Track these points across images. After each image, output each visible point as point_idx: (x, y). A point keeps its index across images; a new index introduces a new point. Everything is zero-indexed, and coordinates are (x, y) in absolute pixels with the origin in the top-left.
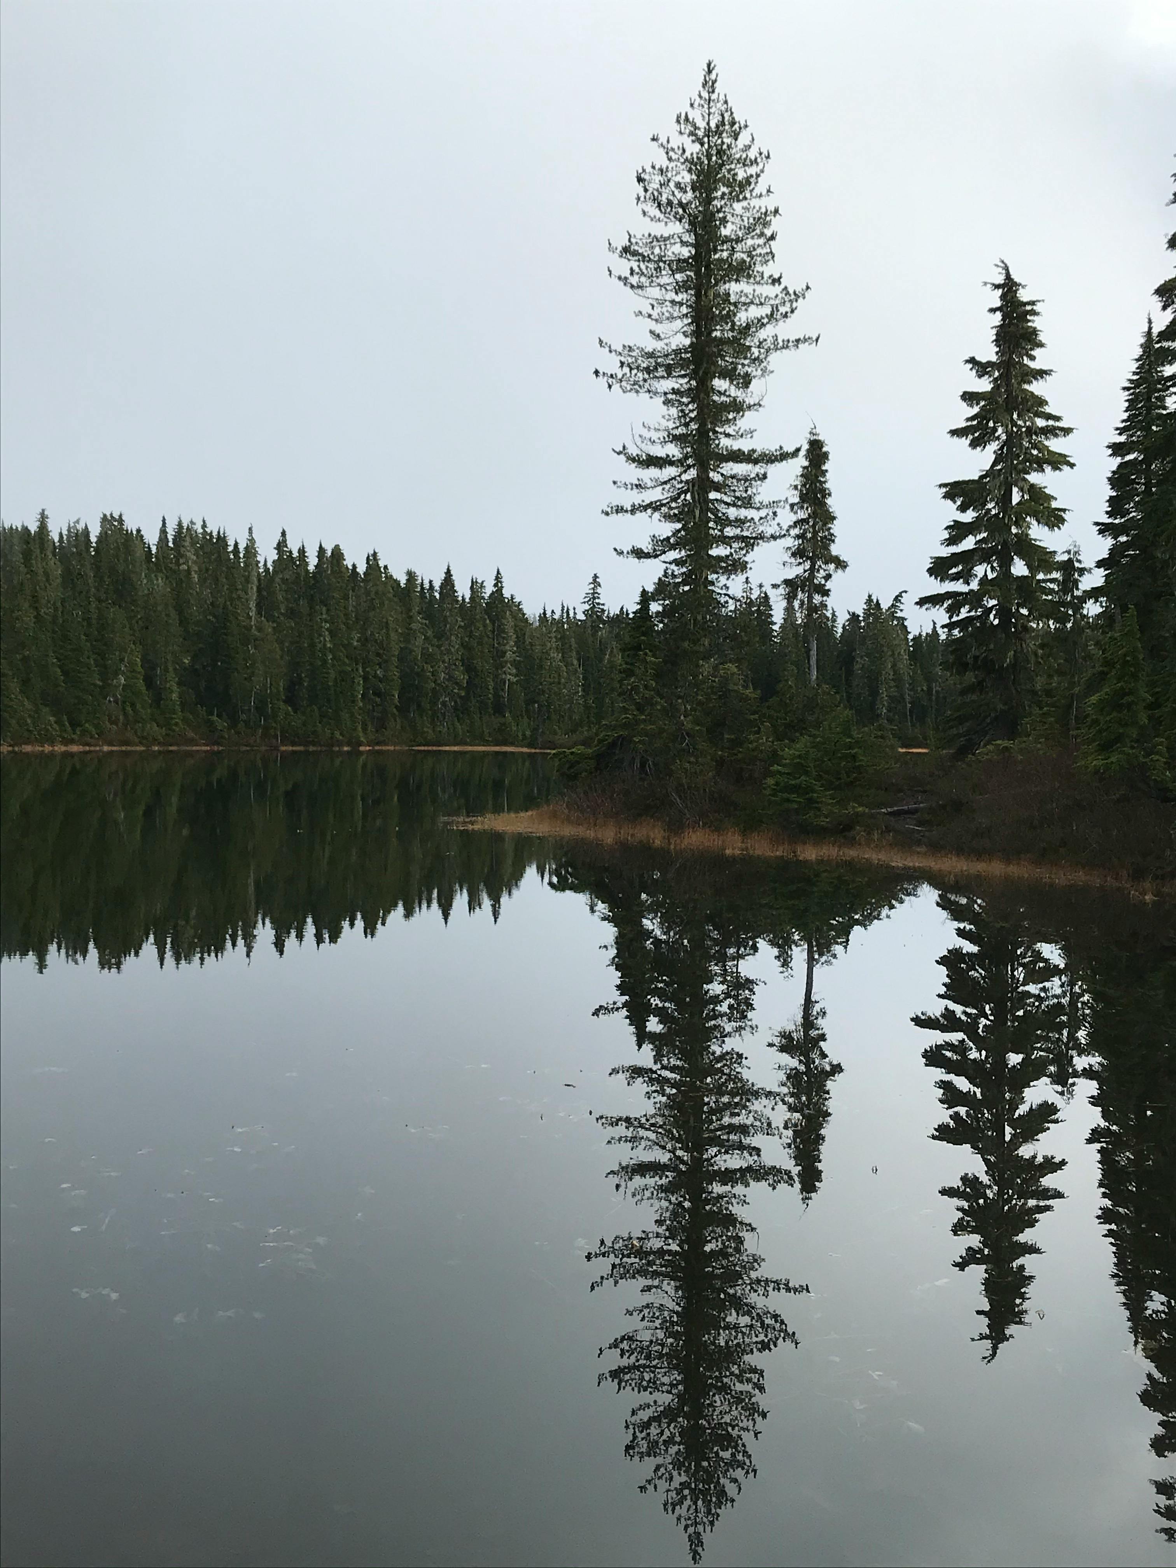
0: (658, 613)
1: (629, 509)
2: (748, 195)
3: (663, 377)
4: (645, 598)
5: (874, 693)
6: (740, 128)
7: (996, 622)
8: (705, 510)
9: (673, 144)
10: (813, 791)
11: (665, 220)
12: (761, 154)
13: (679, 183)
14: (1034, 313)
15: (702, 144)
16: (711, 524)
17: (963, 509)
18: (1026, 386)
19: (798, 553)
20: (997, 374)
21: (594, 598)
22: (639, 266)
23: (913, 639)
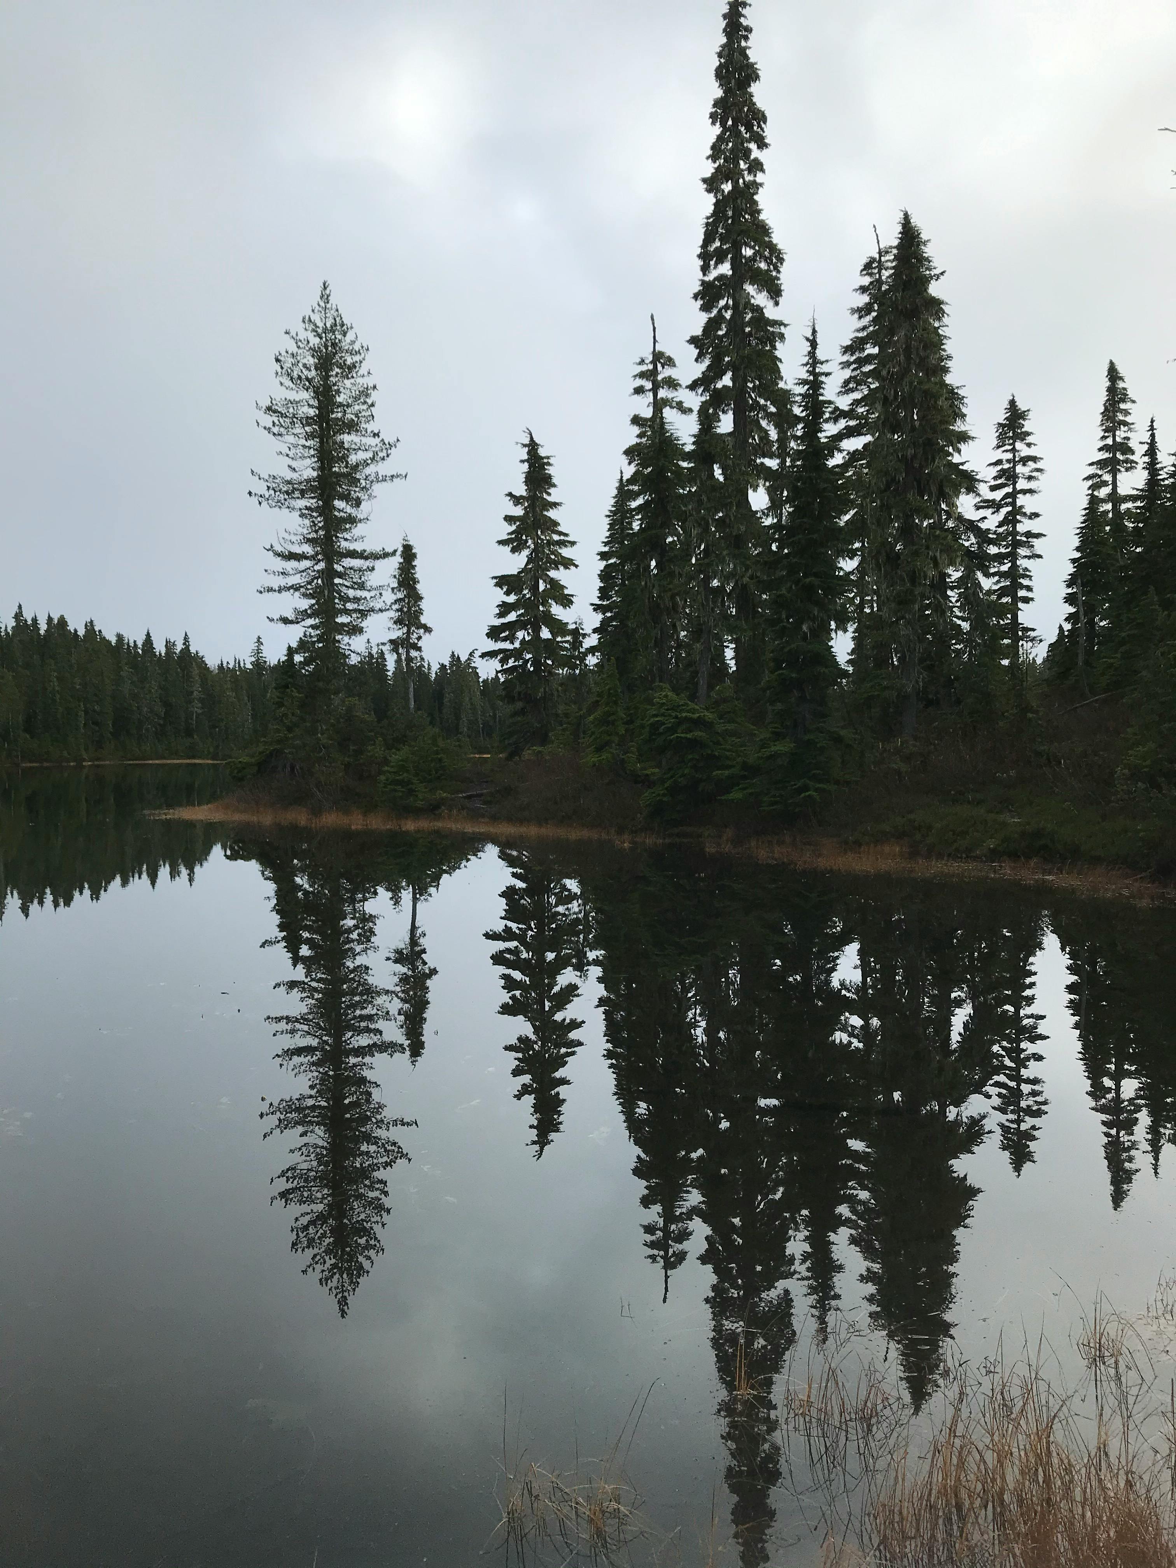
0: (300, 662)
1: (277, 589)
2: (355, 375)
3: (298, 498)
4: (291, 652)
5: (458, 718)
6: (348, 329)
7: (532, 669)
8: (331, 592)
9: (301, 337)
10: (412, 784)
11: (297, 389)
12: (362, 347)
13: (305, 364)
14: (549, 464)
15: (321, 338)
16: (337, 601)
17: (507, 593)
18: (545, 513)
19: (399, 622)
20: (526, 504)
21: (258, 653)
22: (279, 420)
23: (483, 681)
